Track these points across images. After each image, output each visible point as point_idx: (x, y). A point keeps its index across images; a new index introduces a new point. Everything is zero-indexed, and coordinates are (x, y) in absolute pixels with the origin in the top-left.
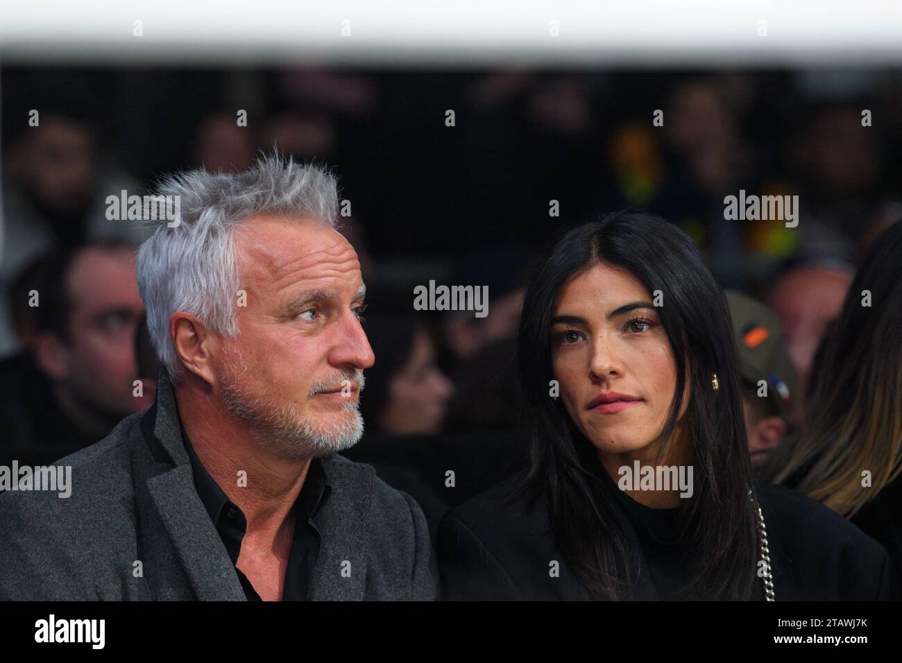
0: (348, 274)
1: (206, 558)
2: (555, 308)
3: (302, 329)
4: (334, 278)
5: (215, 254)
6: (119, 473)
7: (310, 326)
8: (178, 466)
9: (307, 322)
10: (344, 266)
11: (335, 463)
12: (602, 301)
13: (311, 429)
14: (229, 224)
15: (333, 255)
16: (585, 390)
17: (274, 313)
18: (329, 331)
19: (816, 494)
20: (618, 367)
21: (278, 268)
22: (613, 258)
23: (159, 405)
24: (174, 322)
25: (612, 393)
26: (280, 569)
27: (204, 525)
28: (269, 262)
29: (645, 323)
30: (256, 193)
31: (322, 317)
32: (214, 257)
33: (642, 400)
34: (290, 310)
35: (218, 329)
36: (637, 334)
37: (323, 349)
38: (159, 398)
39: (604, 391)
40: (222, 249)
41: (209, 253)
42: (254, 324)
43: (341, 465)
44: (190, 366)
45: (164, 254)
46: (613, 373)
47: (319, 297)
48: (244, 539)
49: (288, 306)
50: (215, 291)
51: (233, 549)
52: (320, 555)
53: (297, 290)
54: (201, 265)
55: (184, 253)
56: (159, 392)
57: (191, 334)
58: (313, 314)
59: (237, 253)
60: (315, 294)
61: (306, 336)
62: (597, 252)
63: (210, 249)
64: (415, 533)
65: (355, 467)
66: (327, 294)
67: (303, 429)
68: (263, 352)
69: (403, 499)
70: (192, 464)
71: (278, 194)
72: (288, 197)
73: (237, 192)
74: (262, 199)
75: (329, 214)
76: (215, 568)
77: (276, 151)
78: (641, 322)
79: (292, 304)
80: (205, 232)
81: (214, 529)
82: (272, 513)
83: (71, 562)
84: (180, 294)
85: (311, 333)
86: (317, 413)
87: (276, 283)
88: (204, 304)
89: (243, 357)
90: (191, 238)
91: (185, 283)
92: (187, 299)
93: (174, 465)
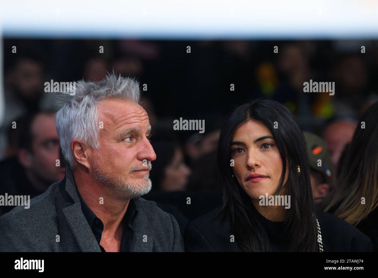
0: (144, 121)
1: (87, 241)
2: (232, 138)
3: (126, 145)
4: (139, 123)
5: (90, 115)
6: (51, 206)
7: (129, 144)
8: (75, 203)
9: (129, 142)
10: (143, 118)
11: (140, 201)
12: (252, 136)
13: (131, 186)
14: (95, 102)
15: (138, 114)
16: (244, 173)
17: (114, 139)
18: (137, 145)
19: (341, 216)
20: (258, 163)
21: (116, 120)
22: (256, 118)
23: (66, 178)
24: (73, 143)
25: (256, 174)
26: (118, 246)
27: (87, 227)
28: (112, 117)
29: (270, 144)
30: (106, 89)
31: (134, 140)
32: (89, 116)
33: (268, 177)
34: (122, 137)
35: (91, 146)
36: (266, 149)
37: (135, 153)
38: (66, 175)
39: (252, 173)
40: (93, 113)
41: (87, 114)
42: (106, 144)
43: (142, 202)
44: (79, 162)
45: (68, 115)
46: (256, 165)
47: (133, 131)
48: (103, 233)
49: (120, 135)
50: (90, 130)
51: (98, 237)
52: (134, 239)
53: (124, 128)
54: (84, 119)
55: (76, 115)
56: (67, 172)
57: (80, 148)
58: (131, 139)
59: (99, 114)
60: (131, 130)
61: (128, 148)
62: (250, 116)
63: (88, 112)
64: (174, 230)
65: (148, 202)
66: (136, 130)
67: (128, 186)
68: (110, 155)
69: (169, 216)
70: (81, 202)
71: (115, 89)
72: (119, 91)
73: (98, 89)
74: (109, 92)
75: (136, 98)
76: (91, 245)
77: (113, 72)
78: (268, 144)
79: (122, 135)
80: (85, 105)
81: (90, 229)
82: (114, 222)
83: (31, 243)
84: (75, 131)
85: (130, 147)
86: (133, 180)
87: (115, 126)
88: (86, 136)
89: (102, 157)
90: (79, 108)
91: (77, 126)
92: (78, 134)
93: (74, 203)
